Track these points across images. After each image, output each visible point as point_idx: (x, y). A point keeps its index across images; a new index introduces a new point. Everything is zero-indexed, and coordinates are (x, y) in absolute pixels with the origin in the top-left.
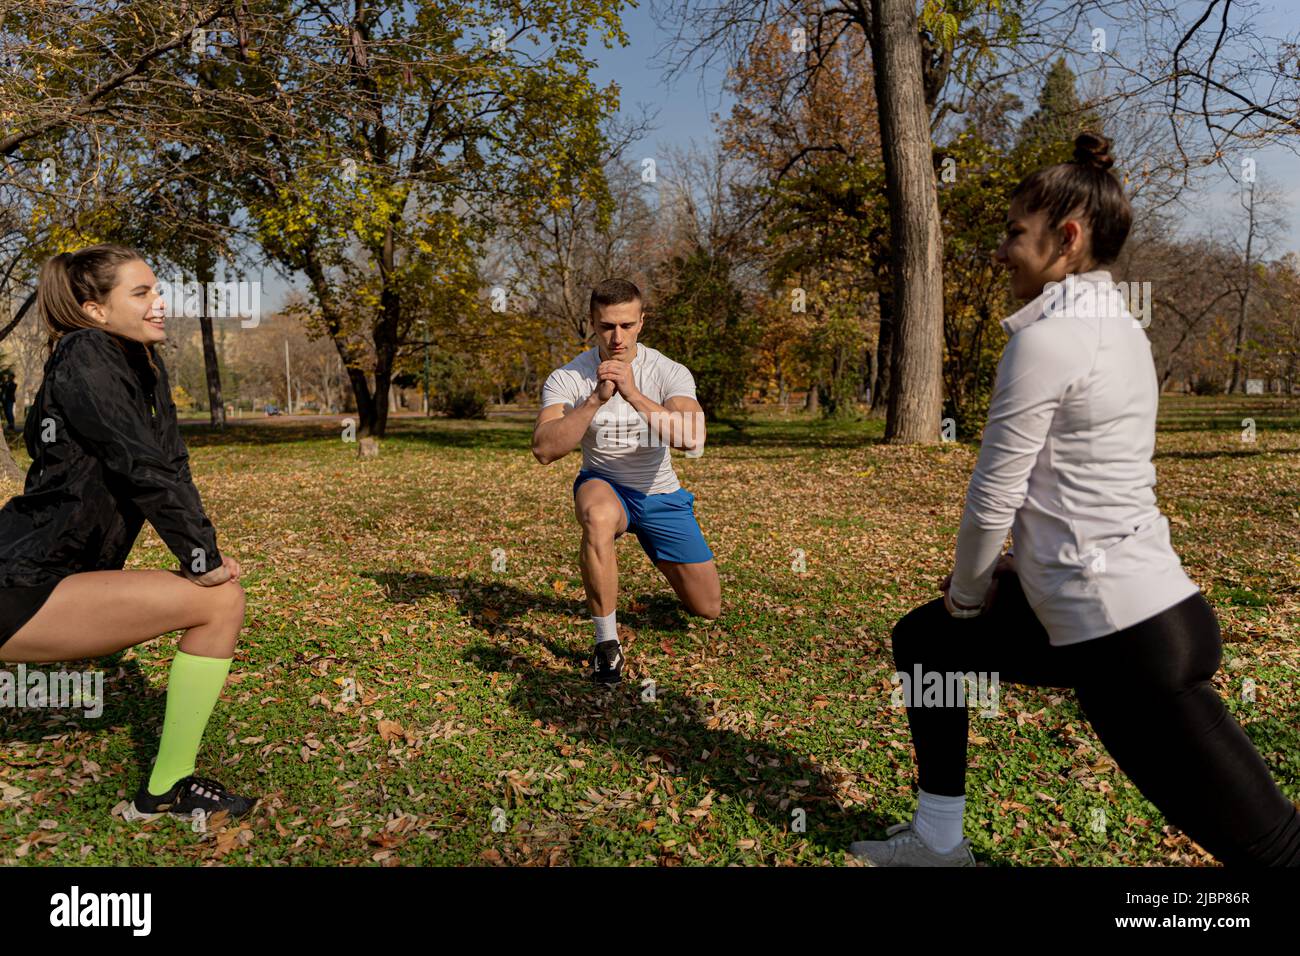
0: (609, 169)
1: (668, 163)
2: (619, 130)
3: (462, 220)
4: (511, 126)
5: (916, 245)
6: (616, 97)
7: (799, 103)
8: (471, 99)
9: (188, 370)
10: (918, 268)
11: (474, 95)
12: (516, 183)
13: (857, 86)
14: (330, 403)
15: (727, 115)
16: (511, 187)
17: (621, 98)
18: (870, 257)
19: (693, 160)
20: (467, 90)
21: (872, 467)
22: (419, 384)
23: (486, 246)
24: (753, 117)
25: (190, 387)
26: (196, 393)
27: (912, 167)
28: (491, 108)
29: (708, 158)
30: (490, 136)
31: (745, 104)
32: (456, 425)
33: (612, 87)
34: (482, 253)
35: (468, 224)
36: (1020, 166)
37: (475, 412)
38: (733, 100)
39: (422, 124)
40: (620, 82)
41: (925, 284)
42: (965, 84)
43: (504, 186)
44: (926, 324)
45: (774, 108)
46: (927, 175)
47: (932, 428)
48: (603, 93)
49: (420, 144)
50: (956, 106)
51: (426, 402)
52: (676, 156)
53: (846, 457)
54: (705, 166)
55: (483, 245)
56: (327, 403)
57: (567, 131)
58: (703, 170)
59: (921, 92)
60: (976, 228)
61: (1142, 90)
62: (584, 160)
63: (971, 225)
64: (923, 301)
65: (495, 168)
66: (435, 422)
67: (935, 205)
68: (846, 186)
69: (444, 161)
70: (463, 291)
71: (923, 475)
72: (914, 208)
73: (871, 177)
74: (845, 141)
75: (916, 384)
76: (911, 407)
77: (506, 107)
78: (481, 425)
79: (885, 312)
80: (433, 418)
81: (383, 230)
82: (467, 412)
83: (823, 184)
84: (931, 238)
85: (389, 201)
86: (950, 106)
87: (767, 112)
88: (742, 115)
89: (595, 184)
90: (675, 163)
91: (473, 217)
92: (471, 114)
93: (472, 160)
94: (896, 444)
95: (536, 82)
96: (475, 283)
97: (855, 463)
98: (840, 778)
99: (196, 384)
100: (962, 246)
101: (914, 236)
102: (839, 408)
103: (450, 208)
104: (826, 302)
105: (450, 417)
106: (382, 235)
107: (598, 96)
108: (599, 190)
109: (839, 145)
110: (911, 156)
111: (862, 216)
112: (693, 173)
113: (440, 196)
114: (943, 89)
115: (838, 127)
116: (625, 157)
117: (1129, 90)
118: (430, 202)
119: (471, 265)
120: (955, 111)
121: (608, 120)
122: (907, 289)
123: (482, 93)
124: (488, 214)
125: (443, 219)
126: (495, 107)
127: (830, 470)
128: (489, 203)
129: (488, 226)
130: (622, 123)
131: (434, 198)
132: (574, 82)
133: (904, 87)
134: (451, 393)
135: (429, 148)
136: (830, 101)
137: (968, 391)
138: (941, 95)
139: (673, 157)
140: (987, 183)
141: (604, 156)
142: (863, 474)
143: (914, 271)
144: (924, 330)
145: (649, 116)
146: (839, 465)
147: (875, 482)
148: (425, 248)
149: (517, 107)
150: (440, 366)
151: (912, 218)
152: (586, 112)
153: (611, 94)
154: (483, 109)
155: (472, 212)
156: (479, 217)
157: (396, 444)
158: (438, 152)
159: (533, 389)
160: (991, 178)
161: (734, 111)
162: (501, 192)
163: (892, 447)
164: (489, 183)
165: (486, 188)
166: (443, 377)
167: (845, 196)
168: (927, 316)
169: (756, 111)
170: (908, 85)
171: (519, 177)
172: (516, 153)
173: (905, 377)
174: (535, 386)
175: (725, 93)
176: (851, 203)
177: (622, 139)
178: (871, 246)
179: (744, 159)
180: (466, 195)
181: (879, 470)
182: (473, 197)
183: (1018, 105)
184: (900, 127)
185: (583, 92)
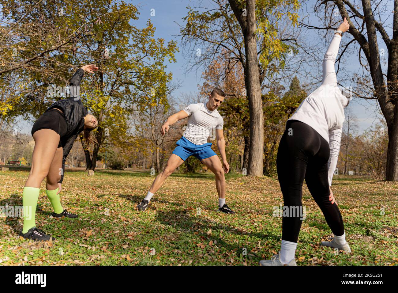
0: (168, 97)
1: (183, 98)
2: (171, 86)
3: (123, 109)
4: (140, 82)
5: (256, 120)
6: (171, 76)
7: (223, 82)
8: (129, 74)
9: (27, 152)
10: (257, 126)
11: (130, 73)
12: (140, 99)
13: (239, 79)
14: (73, 165)
15: (202, 85)
16: (139, 100)
17: (173, 76)
18: (243, 125)
19: (190, 98)
20: (128, 71)
21: (243, 182)
22: (103, 159)
23: (130, 116)
24: (209, 86)
25: (27, 158)
26: (28, 160)
27: (256, 99)
28: (135, 77)
29: (195, 97)
30: (134, 85)
31: (207, 82)
32: (114, 171)
33: (170, 74)
34: (128, 119)
35: (125, 110)
36: (285, 102)
37: (120, 168)
38: (204, 80)
39: (114, 80)
40: (172, 72)
41: (259, 131)
42: (269, 80)
43: (136, 100)
44: (259, 142)
45: (215, 84)
46: (260, 101)
47: (260, 172)
48: (168, 75)
49: (113, 85)
50: (267, 86)
51: (104, 165)
52: (185, 96)
53: (236, 179)
54: (194, 99)
55: (129, 116)
56: (72, 164)
57: (157, 85)
58: (193, 101)
59: (258, 79)
60: (272, 118)
61: (317, 83)
62: (161, 93)
63: (271, 117)
64: (258, 136)
65: (135, 94)
66: (108, 170)
67: (262, 109)
68: (237, 105)
69: (119, 91)
70: (122, 129)
71: (257, 184)
72: (256, 110)
73: (244, 102)
74: (236, 94)
75: (256, 159)
76: (254, 166)
77: (139, 77)
78: (123, 171)
79: (246, 142)
80: (107, 169)
81: (101, 109)
82: (118, 168)
83: (230, 103)
84: (261, 118)
85: (103, 100)
86: (265, 86)
87: (213, 85)
88: (206, 85)
89: (164, 100)
90: (185, 98)
91: (126, 108)
92: (129, 78)
93: (127, 91)
94: (250, 176)
95: (149, 71)
96: (125, 127)
97: (238, 181)
98: (243, 229)
99: (29, 157)
100: (268, 122)
101: (256, 117)
102: (232, 171)
103: (119, 105)
104: (229, 140)
105: (113, 169)
106: (100, 110)
107: (166, 76)
108: (165, 102)
109: (234, 94)
110: (255, 96)
111: (241, 113)
112: (190, 101)
113: (117, 101)
114: (263, 81)
115: (234, 89)
116: (172, 94)
117: (314, 83)
118: (114, 103)
119: (124, 121)
120: (267, 87)
121: (168, 83)
122: (254, 132)
123: (133, 72)
124: (131, 107)
125: (117, 108)
126: (136, 77)
127: (231, 183)
128: (131, 104)
129: (131, 111)
130: (172, 84)
131: (115, 101)
132: (160, 72)
133: (254, 77)
134: (113, 162)
135: (116, 86)
136: (231, 83)
137: (270, 165)
138: (263, 83)
139: (185, 97)
140: (276, 106)
141: (167, 93)
142: (240, 184)
143: (256, 127)
144: (259, 144)
145: (180, 83)
146: (234, 181)
147: (244, 186)
148: (112, 116)
149: (142, 77)
150: (109, 154)
151: (255, 112)
152: (163, 79)
153: (170, 75)
154: (132, 77)
155: (126, 106)
156: (128, 108)
157: (98, 174)
158: (118, 89)
159: (137, 164)
160: (277, 105)
161: (204, 84)
162: (135, 101)
163: (249, 177)
164: (132, 98)
165: (131, 100)
166: (110, 158)
167: (236, 107)
168: (259, 140)
169: (210, 84)
170: (255, 77)
171: (141, 97)
172: (141, 90)
173: (253, 157)
174: (138, 163)
175: (202, 79)
176: (238, 110)
177: (172, 88)
178: (243, 122)
179: (206, 98)
180: (125, 101)
181: (245, 183)
182: (127, 102)
183: (284, 88)
184: (253, 88)
185: (162, 74)
